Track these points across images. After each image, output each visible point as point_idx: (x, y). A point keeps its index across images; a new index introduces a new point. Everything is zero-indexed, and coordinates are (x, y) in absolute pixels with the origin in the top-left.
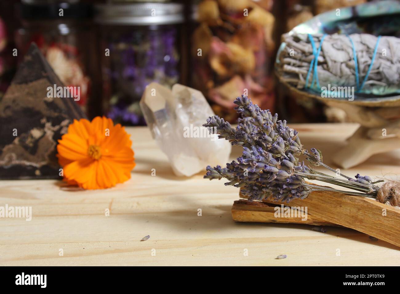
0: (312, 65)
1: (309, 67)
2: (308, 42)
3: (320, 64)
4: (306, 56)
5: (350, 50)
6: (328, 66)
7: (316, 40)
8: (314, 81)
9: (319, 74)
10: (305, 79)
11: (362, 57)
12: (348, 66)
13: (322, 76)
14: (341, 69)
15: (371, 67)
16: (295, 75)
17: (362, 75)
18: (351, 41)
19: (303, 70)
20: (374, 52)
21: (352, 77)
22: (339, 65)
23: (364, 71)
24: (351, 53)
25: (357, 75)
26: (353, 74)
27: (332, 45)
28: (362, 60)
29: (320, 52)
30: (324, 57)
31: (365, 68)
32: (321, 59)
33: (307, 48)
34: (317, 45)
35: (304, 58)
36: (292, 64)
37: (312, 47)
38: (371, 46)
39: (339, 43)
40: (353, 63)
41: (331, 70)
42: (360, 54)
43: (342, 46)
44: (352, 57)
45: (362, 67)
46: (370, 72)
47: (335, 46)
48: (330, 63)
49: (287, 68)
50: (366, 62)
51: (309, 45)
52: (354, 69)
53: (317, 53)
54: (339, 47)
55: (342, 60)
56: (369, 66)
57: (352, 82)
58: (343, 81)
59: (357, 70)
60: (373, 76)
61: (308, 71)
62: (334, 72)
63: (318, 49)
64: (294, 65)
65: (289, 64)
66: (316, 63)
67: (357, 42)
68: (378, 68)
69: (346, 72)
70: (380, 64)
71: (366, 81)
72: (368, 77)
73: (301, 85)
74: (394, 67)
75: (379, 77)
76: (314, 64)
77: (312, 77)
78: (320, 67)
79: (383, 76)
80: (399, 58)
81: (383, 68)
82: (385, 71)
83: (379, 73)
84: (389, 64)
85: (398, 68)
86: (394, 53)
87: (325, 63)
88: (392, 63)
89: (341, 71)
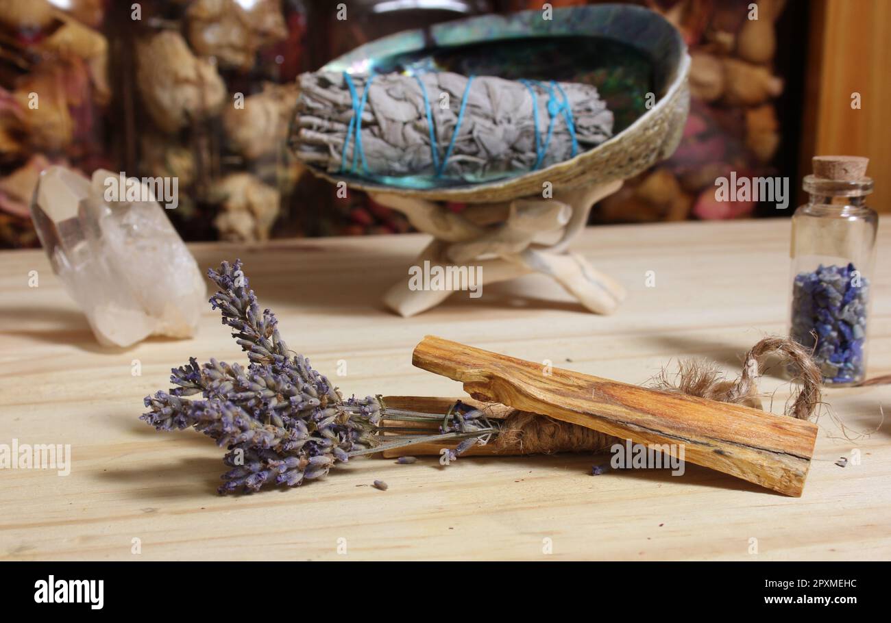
0: (351, 128)
1: (347, 132)
2: (345, 87)
3: (365, 125)
4: (340, 112)
5: (419, 101)
6: (380, 129)
7: (359, 83)
8: (357, 157)
9: (366, 144)
10: (341, 153)
11: (442, 111)
12: (416, 128)
13: (370, 148)
14: (403, 134)
15: (458, 130)
16: (323, 148)
17: (444, 144)
18: (420, 84)
19: (336, 139)
20: (461, 102)
21: (427, 148)
22: (400, 125)
23: (446, 138)
24: (421, 108)
26: (427, 144)
27: (387, 92)
28: (441, 118)
29: (364, 104)
30: (373, 113)
31: (447, 131)
32: (368, 117)
33: (341, 98)
34: (360, 92)
35: (336, 116)
36: (315, 127)
37: (352, 96)
38: (457, 93)
39: (400, 88)
40: (426, 123)
41: (386, 137)
42: (436, 107)
43: (404, 93)
44: (424, 112)
45: (441, 130)
46: (455, 139)
47: (392, 92)
48: (384, 124)
49: (307, 134)
50: (448, 121)
51: (347, 93)
52: (428, 134)
53: (360, 106)
54: (399, 95)
55: (405, 119)
56: (454, 127)
58: (408, 157)
59: (432, 136)
60: (461, 146)
61: (345, 138)
62: (392, 140)
63: (361, 99)
64: (319, 129)
65: (310, 127)
66: (359, 125)
67: (432, 86)
68: (471, 132)
69: (415, 140)
70: (474, 125)
71: (451, 156)
72: (454, 148)
73: (334, 165)
74: (499, 131)
75: (473, 148)
76: (355, 126)
77: (354, 150)
78: (367, 131)
79: (480, 146)
80: (507, 113)
81: (479, 131)
82: (484, 137)
83: (472, 141)
84: (489, 124)
85: (506, 131)
86: (498, 105)
87: (376, 123)
88: (495, 122)
89: (405, 138)
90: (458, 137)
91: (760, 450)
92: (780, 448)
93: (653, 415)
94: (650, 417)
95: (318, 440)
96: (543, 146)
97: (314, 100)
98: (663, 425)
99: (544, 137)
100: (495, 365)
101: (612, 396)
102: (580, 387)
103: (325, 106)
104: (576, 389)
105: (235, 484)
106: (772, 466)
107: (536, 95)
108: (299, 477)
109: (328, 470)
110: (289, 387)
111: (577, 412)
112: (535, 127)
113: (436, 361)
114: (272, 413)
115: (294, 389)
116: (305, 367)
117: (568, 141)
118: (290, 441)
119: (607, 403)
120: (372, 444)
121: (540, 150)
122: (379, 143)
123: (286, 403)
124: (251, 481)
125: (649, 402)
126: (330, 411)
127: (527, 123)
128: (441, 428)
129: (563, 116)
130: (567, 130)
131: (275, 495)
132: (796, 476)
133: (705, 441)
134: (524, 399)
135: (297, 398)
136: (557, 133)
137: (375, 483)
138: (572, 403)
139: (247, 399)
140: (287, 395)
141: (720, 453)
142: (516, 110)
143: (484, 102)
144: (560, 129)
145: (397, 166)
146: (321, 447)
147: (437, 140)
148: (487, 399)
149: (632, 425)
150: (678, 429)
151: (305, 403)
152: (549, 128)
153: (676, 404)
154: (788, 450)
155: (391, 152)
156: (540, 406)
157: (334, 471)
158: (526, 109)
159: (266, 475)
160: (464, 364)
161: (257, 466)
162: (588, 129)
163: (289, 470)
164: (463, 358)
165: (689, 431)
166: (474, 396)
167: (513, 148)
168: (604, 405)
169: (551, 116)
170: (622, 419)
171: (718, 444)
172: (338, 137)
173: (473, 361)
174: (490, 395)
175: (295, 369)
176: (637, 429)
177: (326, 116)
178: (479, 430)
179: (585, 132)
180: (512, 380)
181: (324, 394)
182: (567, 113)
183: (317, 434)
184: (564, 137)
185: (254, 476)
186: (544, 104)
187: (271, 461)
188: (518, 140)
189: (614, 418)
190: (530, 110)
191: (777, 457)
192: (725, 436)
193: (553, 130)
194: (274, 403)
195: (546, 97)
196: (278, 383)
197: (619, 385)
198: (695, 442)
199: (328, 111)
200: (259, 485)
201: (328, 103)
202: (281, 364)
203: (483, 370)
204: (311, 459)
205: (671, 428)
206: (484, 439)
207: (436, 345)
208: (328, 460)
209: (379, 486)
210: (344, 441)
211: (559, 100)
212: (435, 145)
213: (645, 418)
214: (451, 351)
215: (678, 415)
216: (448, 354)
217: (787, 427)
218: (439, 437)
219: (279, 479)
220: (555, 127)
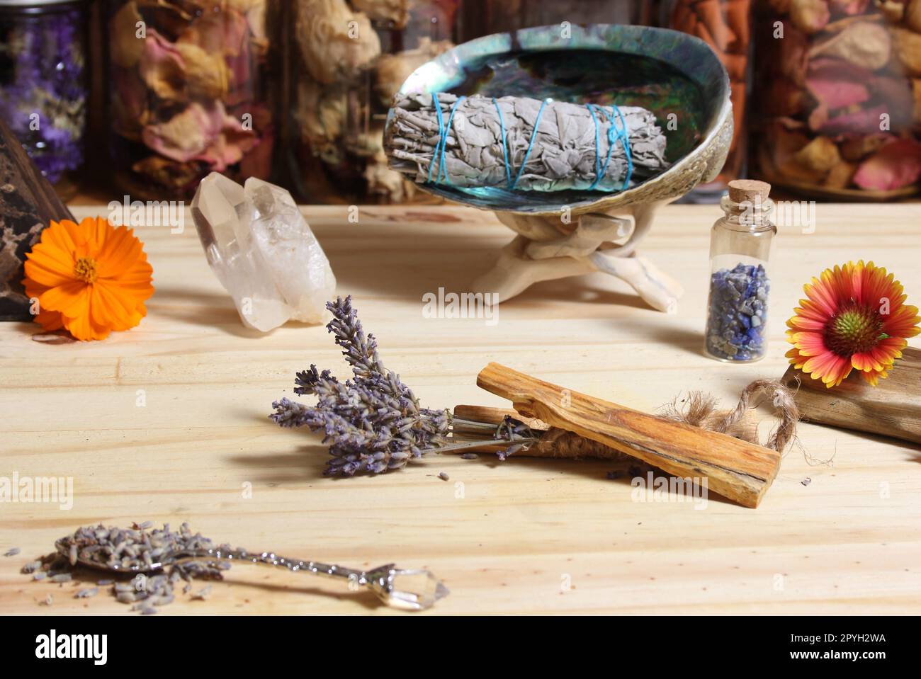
0: (437, 150)
1: (433, 154)
2: (432, 109)
3: (449, 148)
4: (428, 136)
5: (497, 127)
6: (462, 153)
7: (445, 106)
8: (441, 173)
9: (449, 164)
10: (427, 171)
11: (515, 138)
12: (492, 153)
13: (453, 167)
14: (481, 157)
15: (529, 154)
16: (411, 164)
17: (516, 165)
18: (498, 111)
19: (423, 158)
20: (533, 131)
21: (501, 168)
22: (480, 149)
23: (518, 161)
24: (497, 134)
25: (508, 165)
26: (501, 165)
27: (469, 118)
28: (514, 144)
29: (449, 130)
30: (456, 139)
31: (519, 155)
32: (451, 141)
33: (428, 122)
34: (445, 118)
35: (425, 139)
36: (406, 147)
37: (438, 121)
38: (530, 119)
39: (481, 115)
40: (501, 148)
41: (466, 159)
42: (512, 134)
43: (484, 120)
44: (500, 138)
45: (514, 153)
46: (526, 162)
47: (473, 119)
48: (465, 148)
49: (399, 153)
50: (522, 146)
51: (433, 117)
52: (503, 158)
53: (446, 132)
54: (479, 122)
55: (484, 145)
56: (526, 152)
57: (500, 176)
58: (485, 175)
59: (506, 159)
60: (530, 167)
61: (431, 159)
62: (471, 162)
63: (446, 126)
64: (410, 149)
65: (401, 147)
66: (444, 148)
67: (508, 113)
68: (540, 156)
69: (491, 162)
70: (543, 150)
71: (522, 174)
72: (525, 168)
73: (421, 178)
74: (564, 155)
75: (541, 169)
76: (440, 148)
77: (438, 168)
78: (451, 153)
79: (547, 168)
80: (572, 140)
81: (547, 156)
82: (550, 160)
83: (540, 163)
84: (556, 149)
85: (570, 155)
86: (564, 133)
87: (458, 147)
88: (561, 148)
89: (482, 161)
90: (528, 161)
91: (728, 470)
92: (745, 471)
93: (653, 438)
94: (649, 440)
95: (399, 440)
96: (602, 168)
97: (406, 125)
98: (658, 447)
99: (603, 161)
100: (538, 391)
101: (624, 421)
102: (601, 413)
103: (416, 130)
104: (597, 414)
105: (335, 470)
106: (736, 484)
107: (599, 122)
108: (383, 467)
109: (406, 462)
110: (378, 402)
111: (594, 432)
112: (596, 152)
113: (494, 384)
114: (365, 420)
115: (381, 403)
116: (395, 382)
117: (624, 164)
118: (376, 441)
119: (619, 426)
120: (440, 445)
121: (600, 171)
122: (460, 163)
123: (376, 413)
124: (347, 468)
125: (652, 427)
126: (409, 420)
127: (590, 148)
128: (494, 435)
129: (622, 143)
130: (624, 154)
131: (365, 479)
132: (752, 493)
133: (688, 461)
134: (556, 419)
135: (383, 410)
136: (615, 157)
137: (441, 474)
138: (591, 424)
139: (346, 409)
140: (377, 408)
141: (698, 471)
142: (580, 137)
143: (552, 129)
144: (617, 153)
145: (475, 181)
146: (401, 446)
148: (530, 416)
149: (634, 445)
150: (669, 450)
151: (390, 414)
152: (608, 153)
153: (672, 430)
154: (750, 472)
155: (470, 171)
156: (568, 425)
157: (411, 464)
158: (589, 137)
159: (358, 465)
160: (514, 389)
161: (353, 458)
162: (642, 154)
163: (376, 461)
164: (514, 383)
165: (677, 452)
166: (521, 413)
167: (576, 169)
168: (616, 428)
169: (610, 143)
170: (627, 439)
171: (698, 464)
172: (425, 157)
173: (522, 387)
174: (532, 413)
175: (387, 384)
176: (638, 448)
177: (416, 139)
178: (524, 438)
179: (640, 157)
180: (548, 404)
181: (404, 407)
182: (625, 140)
183: (399, 436)
184: (620, 161)
185: (349, 465)
186: (605, 132)
187: (362, 455)
188: (580, 163)
189: (622, 439)
190: (593, 137)
191: (740, 477)
192: (704, 458)
193: (612, 154)
194: (366, 413)
195: (607, 125)
196: (370, 399)
197: (630, 412)
198: (681, 462)
199: (417, 134)
200: (353, 472)
201: (417, 128)
202: (377, 380)
203: (527, 394)
204: (393, 454)
205: (664, 449)
206: (527, 446)
207: (496, 371)
208: (405, 455)
209: (443, 477)
210: (419, 441)
211: (619, 127)
213: (646, 440)
214: (506, 377)
215: (672, 439)
216: (503, 379)
217: (755, 454)
218: (492, 442)
219: (368, 467)
220: (613, 151)
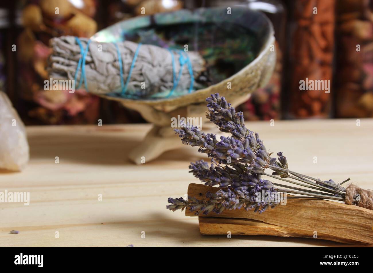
0: (79, 64)
1: (77, 66)
2: (77, 43)
3: (87, 63)
4: (74, 55)
5: (115, 52)
6: (95, 65)
8: (82, 80)
9: (87, 73)
10: (73, 77)
11: (126, 58)
12: (114, 66)
13: (89, 75)
15: (135, 68)
16: (64, 73)
17: (127, 75)
19: (72, 69)
21: (118, 77)
22: (105, 64)
23: (128, 72)
24: (116, 55)
26: (119, 75)
28: (126, 61)
29: (87, 52)
30: (91, 57)
31: (129, 68)
32: (89, 59)
33: (75, 48)
34: (84, 46)
35: (72, 57)
36: (60, 62)
37: (80, 47)
38: (134, 50)
39: (105, 46)
40: (119, 64)
41: (98, 69)
42: (124, 56)
43: (108, 47)
44: (117, 58)
45: (126, 68)
46: (132, 73)
48: (97, 62)
49: (56, 66)
50: (130, 63)
51: (78, 46)
52: (119, 69)
53: (85, 53)
55: (108, 61)
58: (109, 81)
59: (121, 71)
60: (135, 77)
61: (76, 69)
62: (101, 71)
63: (85, 50)
64: (63, 64)
65: (58, 62)
66: (84, 62)
67: (121, 46)
68: (141, 70)
69: (112, 72)
70: (143, 66)
71: (130, 82)
72: (131, 78)
74: (155, 70)
75: (142, 78)
76: (82, 63)
77: (81, 75)
78: (88, 66)
79: (146, 77)
80: (159, 61)
81: (145, 70)
82: (148, 73)
83: (141, 74)
84: (150, 66)
85: (159, 71)
86: (155, 57)
87: (93, 62)
88: (153, 66)
89: (107, 70)
90: (134, 72)
96: (177, 79)
97: (60, 48)
99: (177, 76)
112: (173, 70)
117: (189, 78)
121: (175, 82)
122: (94, 73)
127: (169, 67)
129: (187, 66)
130: (189, 73)
136: (184, 74)
142: (164, 60)
143: (148, 56)
144: (185, 71)
147: (123, 73)
152: (180, 71)
155: (100, 78)
158: (168, 61)
167: (162, 80)
169: (181, 65)
177: (67, 57)
182: (189, 64)
184: (187, 76)
186: (178, 59)
188: (164, 76)
190: (171, 61)
193: (182, 72)
195: (178, 56)
199: (68, 54)
201: (68, 51)
211: (185, 58)
212: (122, 75)
220: (183, 70)
